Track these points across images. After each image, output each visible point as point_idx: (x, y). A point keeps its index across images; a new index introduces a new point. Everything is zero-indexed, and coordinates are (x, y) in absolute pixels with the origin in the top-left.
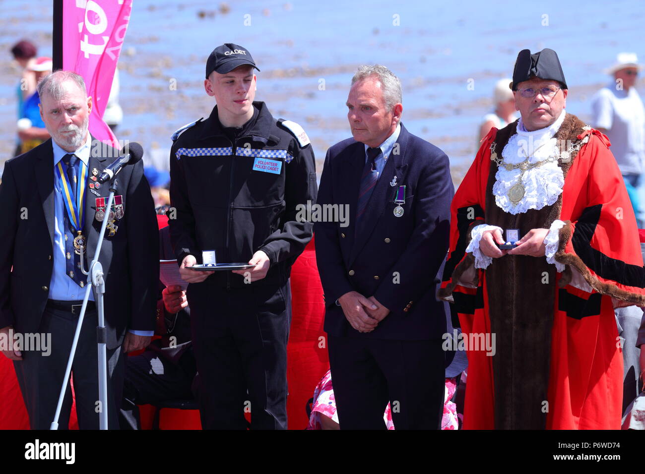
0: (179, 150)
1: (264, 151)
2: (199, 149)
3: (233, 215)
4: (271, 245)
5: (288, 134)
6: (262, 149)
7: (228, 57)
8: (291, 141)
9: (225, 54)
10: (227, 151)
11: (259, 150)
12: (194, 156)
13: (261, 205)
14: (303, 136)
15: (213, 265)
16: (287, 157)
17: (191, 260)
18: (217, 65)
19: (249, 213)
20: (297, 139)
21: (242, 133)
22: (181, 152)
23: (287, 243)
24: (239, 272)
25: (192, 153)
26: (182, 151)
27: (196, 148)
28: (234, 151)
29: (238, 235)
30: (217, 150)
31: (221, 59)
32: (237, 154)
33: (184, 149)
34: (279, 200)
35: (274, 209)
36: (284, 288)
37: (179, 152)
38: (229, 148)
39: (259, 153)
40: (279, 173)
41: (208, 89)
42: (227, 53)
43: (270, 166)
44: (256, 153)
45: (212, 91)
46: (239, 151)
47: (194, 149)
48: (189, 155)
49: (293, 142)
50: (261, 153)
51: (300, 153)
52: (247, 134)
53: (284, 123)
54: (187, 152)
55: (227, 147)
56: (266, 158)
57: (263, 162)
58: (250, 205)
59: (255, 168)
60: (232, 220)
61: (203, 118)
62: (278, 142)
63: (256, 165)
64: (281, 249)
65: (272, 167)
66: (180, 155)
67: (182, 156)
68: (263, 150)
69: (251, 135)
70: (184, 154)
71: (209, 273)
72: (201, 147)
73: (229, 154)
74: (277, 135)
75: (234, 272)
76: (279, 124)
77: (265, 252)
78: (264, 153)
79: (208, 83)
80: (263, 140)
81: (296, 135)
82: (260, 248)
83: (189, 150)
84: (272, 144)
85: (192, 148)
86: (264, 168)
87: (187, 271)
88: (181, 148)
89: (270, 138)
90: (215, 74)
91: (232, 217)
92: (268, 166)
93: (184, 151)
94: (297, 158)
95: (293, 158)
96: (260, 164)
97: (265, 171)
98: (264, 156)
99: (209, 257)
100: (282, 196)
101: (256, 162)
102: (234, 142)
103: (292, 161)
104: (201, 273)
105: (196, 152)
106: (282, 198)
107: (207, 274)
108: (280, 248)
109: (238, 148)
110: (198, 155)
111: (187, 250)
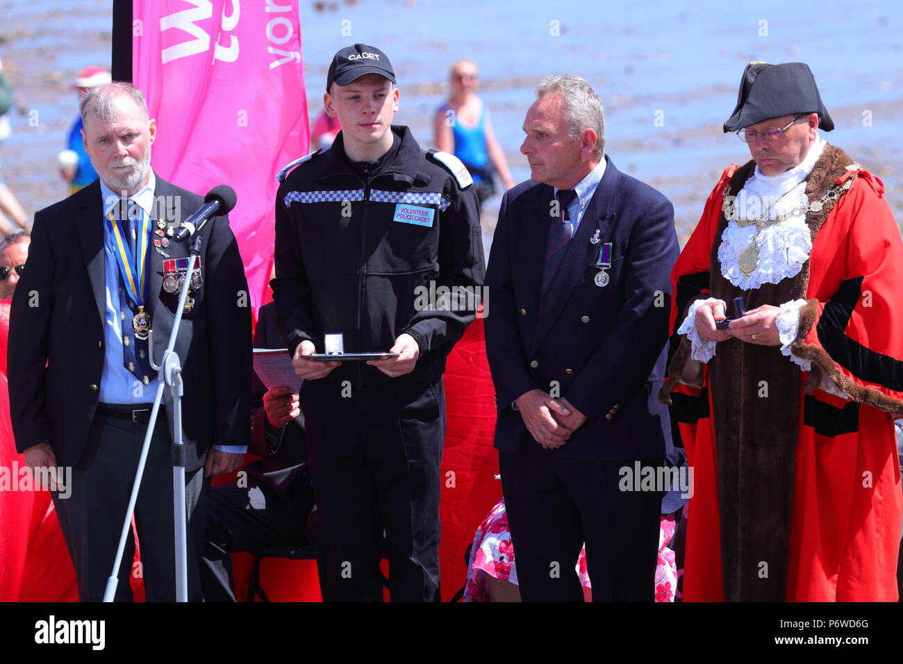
0: (289, 194)
1: (410, 194)
2: (317, 193)
3: (366, 284)
4: (419, 326)
5: (442, 170)
6: (406, 192)
7: (352, 63)
8: (447, 180)
9: (349, 58)
10: (357, 195)
11: (402, 194)
12: (310, 201)
13: (406, 270)
14: (463, 173)
15: (340, 353)
16: (441, 203)
17: (308, 347)
19: (388, 281)
20: (455, 178)
21: (377, 169)
22: (292, 197)
23: (443, 323)
24: (376, 363)
25: (307, 197)
26: (293, 196)
27: (313, 191)
28: (367, 194)
29: (374, 313)
30: (342, 193)
32: (371, 199)
33: (296, 193)
34: (431, 263)
35: (423, 275)
36: (437, 385)
37: (290, 197)
38: (360, 191)
39: (402, 197)
40: (431, 226)
41: (329, 106)
42: (352, 58)
43: (418, 216)
44: (398, 197)
45: (333, 110)
46: (374, 195)
47: (310, 193)
48: (304, 201)
49: (449, 182)
50: (405, 198)
51: (460, 198)
52: (385, 171)
53: (436, 156)
54: (300, 197)
55: (357, 189)
56: (413, 204)
57: (407, 210)
58: (391, 270)
59: (397, 219)
60: (366, 291)
61: (321, 150)
62: (428, 181)
63: (399, 215)
64: (434, 331)
65: (421, 216)
66: (290, 201)
67: (294, 203)
68: (407, 192)
69: (392, 173)
70: (297, 200)
71: (334, 364)
72: (320, 190)
73: (360, 199)
74: (426, 171)
75: (369, 363)
76: (430, 157)
77: (413, 336)
78: (410, 197)
79: (328, 99)
80: (408, 179)
81: (454, 171)
82: (405, 330)
83: (303, 194)
84: (420, 185)
85: (307, 191)
86: (410, 219)
87: (303, 362)
88: (292, 191)
89: (417, 176)
90: (335, 86)
91: (365, 287)
92: (414, 215)
93: (296, 196)
94: (455, 204)
95: (449, 204)
96: (403, 213)
97: (411, 223)
98: (409, 201)
99: (334, 344)
100: (433, 258)
101: (398, 210)
102: (367, 182)
103: (448, 208)
104: (322, 365)
105: (313, 197)
106: (435, 261)
107: (332, 366)
108: (432, 331)
109: (372, 190)
110: (316, 200)
111: (302, 334)
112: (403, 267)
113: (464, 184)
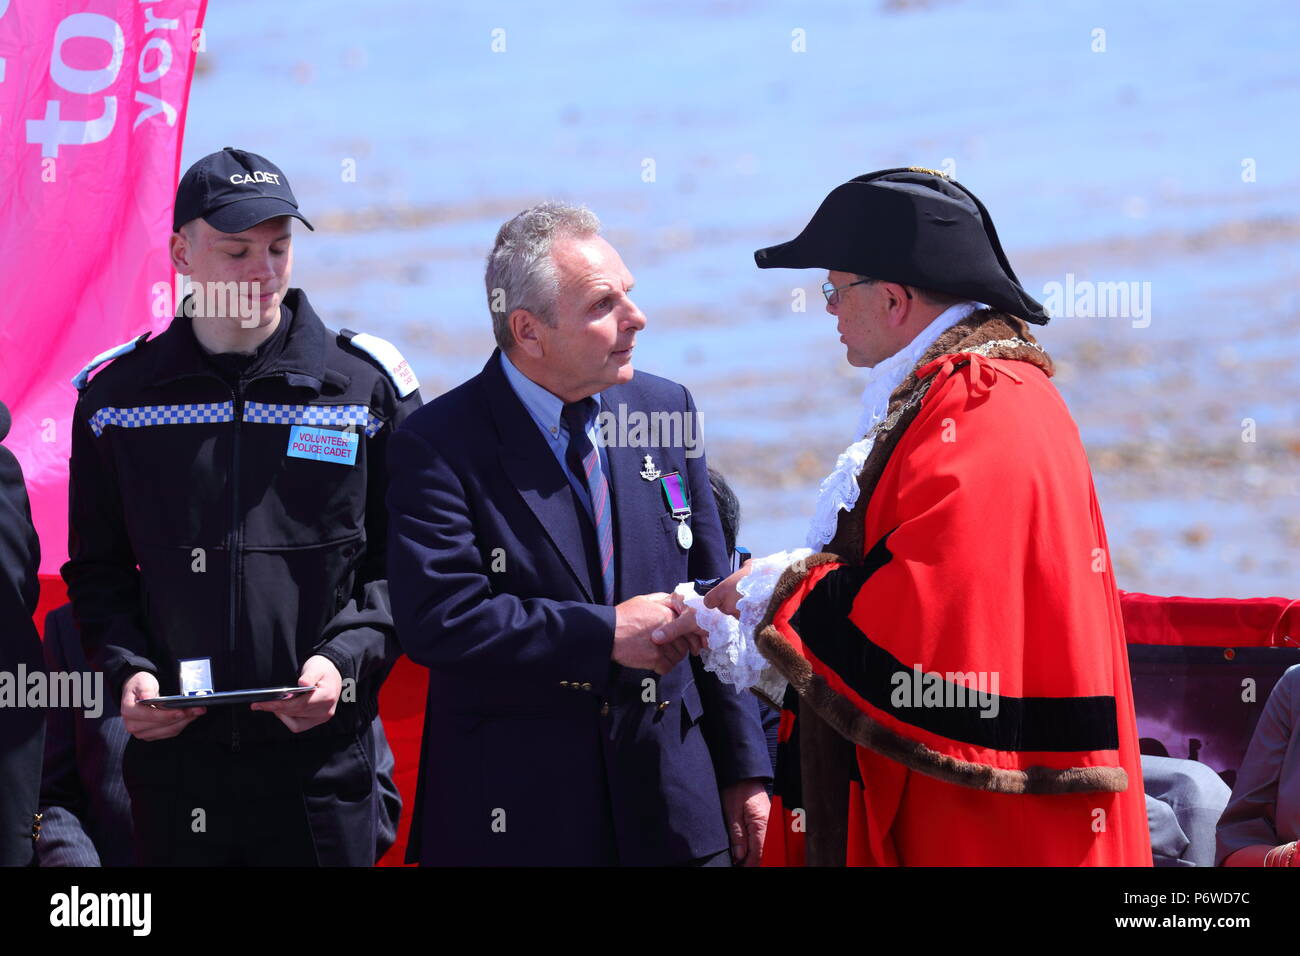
0: (100, 412)
1: (313, 409)
2: (148, 409)
3: (243, 567)
4: (342, 643)
5: (366, 365)
6: (306, 405)
8: (377, 383)
9: (232, 179)
10: (221, 412)
11: (299, 408)
12: (137, 424)
13: (311, 541)
14: (402, 370)
15: (209, 693)
16: (369, 423)
17: (147, 684)
18: (209, 206)
19: (282, 564)
20: (390, 379)
21: (255, 366)
22: (104, 417)
23: (378, 635)
24: (270, 706)
25: (131, 417)
26: (107, 415)
27: (141, 405)
28: (239, 410)
29: (259, 619)
30: (193, 409)
31: (220, 192)
32: (245, 419)
33: (112, 410)
34: (355, 527)
35: (341, 549)
37: (101, 418)
38: (226, 405)
39: (299, 415)
40: (352, 462)
41: (178, 256)
42: (236, 179)
43: (331, 446)
44: (292, 414)
45: (186, 264)
46: (252, 412)
47: (136, 410)
48: (125, 424)
49: (381, 385)
50: (306, 415)
51: (399, 413)
52: (269, 368)
53: (356, 340)
54: (118, 416)
55: (220, 401)
56: (319, 426)
57: (311, 437)
58: (285, 542)
59: (292, 452)
60: (243, 580)
61: (150, 333)
62: (346, 386)
63: (296, 445)
64: (366, 651)
65: (335, 447)
66: (103, 424)
67: (109, 428)
68: (309, 405)
69: (284, 372)
70: (114, 422)
71: (197, 712)
72: (154, 404)
73: (226, 419)
74: (341, 368)
75: (255, 706)
76: (344, 341)
77: (331, 660)
78: (314, 414)
79: (178, 242)
80: (312, 382)
81: (389, 368)
82: (318, 649)
83: (124, 411)
84: (332, 392)
85: (130, 407)
86: (316, 451)
87: (143, 712)
88: (104, 406)
89: (326, 377)
90: (201, 226)
91: (242, 573)
92: (324, 445)
93: (113, 415)
94: (391, 423)
95: (381, 424)
96: (304, 442)
97: (319, 459)
98: (313, 421)
99: (195, 677)
100: (359, 517)
101: (295, 437)
102: (238, 387)
103: (379, 432)
104: (179, 713)
105: (142, 416)
106: (360, 524)
107: (193, 715)
108: (363, 649)
109: (247, 403)
110: (148, 423)
111: (135, 660)
112: (307, 536)
113: (405, 390)
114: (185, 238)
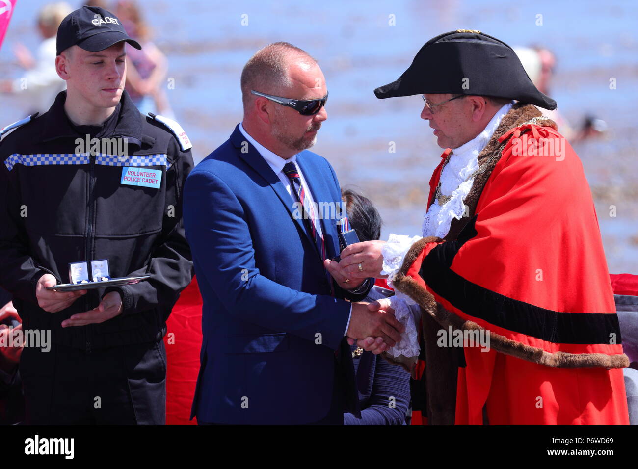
0: (11, 156)
1: (136, 157)
2: (39, 156)
3: (94, 247)
5: (166, 132)
7: (97, 28)
9: (92, 22)
10: (82, 159)
12: (32, 164)
14: (184, 137)
16: (167, 164)
18: (80, 38)
20: (177, 139)
21: (102, 133)
25: (29, 160)
26: (15, 158)
28: (93, 158)
30: (66, 156)
31: (87, 30)
32: (97, 163)
34: (159, 225)
37: (12, 160)
38: (85, 155)
39: (128, 161)
40: (158, 187)
41: (60, 68)
43: (146, 178)
45: (66, 73)
46: (100, 159)
47: (32, 156)
48: (25, 164)
49: (172, 144)
50: (131, 161)
51: (181, 159)
52: (110, 134)
53: (159, 118)
54: (22, 159)
57: (134, 173)
59: (124, 182)
60: (94, 254)
63: (126, 178)
65: (148, 178)
66: (13, 163)
68: (133, 156)
70: (19, 162)
73: (86, 163)
74: (150, 134)
76: (152, 119)
78: (136, 160)
79: (61, 61)
80: (137, 141)
81: (176, 133)
83: (25, 156)
84: (146, 148)
86: (138, 181)
88: (14, 153)
89: (144, 138)
91: (94, 250)
92: (142, 177)
93: (19, 158)
94: (176, 165)
95: (170, 165)
96: (130, 175)
97: (139, 185)
98: (135, 164)
100: (161, 219)
101: (125, 173)
105: (35, 160)
106: (161, 223)
110: (39, 164)
113: (185, 148)
114: (64, 58)
